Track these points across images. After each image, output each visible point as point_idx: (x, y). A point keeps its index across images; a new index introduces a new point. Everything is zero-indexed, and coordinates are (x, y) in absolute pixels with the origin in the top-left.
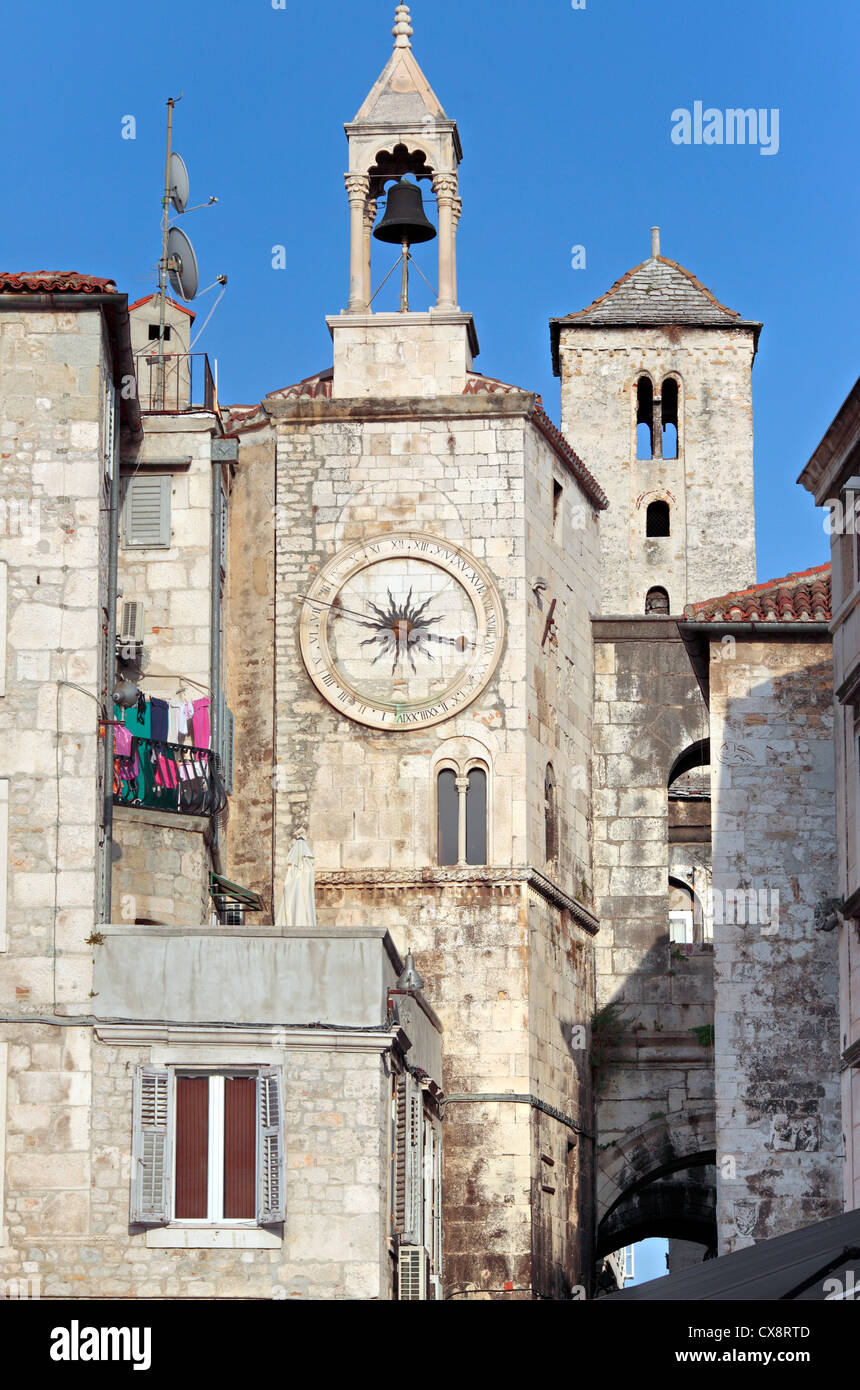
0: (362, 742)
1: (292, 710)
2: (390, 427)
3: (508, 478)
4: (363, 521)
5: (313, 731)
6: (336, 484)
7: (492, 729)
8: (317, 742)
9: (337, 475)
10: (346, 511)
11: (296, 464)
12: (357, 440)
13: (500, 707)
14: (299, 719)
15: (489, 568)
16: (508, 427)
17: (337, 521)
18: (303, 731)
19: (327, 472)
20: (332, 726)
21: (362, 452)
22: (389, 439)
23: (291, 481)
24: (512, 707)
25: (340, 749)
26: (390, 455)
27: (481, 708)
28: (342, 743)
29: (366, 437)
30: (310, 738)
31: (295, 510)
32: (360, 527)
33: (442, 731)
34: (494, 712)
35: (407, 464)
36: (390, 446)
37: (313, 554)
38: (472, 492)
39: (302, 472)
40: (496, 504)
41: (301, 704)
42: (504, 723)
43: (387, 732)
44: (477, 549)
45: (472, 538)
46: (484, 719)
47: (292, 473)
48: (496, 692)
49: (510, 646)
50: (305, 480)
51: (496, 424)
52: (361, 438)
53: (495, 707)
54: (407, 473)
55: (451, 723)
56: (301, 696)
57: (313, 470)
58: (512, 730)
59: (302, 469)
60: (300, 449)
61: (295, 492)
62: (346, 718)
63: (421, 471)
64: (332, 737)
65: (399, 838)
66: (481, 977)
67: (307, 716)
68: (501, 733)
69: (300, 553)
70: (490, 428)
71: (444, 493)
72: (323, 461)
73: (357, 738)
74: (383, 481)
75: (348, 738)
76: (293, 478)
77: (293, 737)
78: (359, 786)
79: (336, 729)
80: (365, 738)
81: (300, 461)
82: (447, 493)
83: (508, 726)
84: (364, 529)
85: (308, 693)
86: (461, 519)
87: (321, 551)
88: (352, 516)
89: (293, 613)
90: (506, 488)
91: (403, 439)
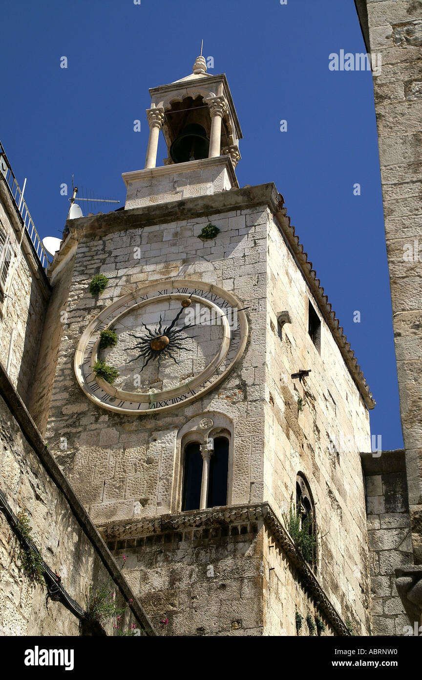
0: (119, 427)
1: (61, 412)
2: (164, 226)
3: (255, 240)
4: (136, 283)
5: (77, 424)
6: (117, 264)
7: (234, 403)
8: (80, 432)
9: (118, 260)
10: (124, 278)
11: (90, 258)
12: (138, 239)
13: (243, 386)
14: (65, 418)
15: (236, 296)
16: (255, 212)
17: (117, 285)
18: (67, 426)
19: (112, 259)
20: (93, 418)
21: (141, 243)
22: (162, 232)
23: (84, 269)
24: (254, 385)
25: (98, 434)
26: (162, 241)
27: (225, 389)
28: (101, 430)
29: (145, 234)
30: (74, 430)
31: (84, 284)
32: (134, 285)
33: (189, 411)
34: (237, 391)
35: (175, 245)
36: (163, 237)
37: (94, 309)
38: (225, 253)
39: (93, 262)
40: (244, 256)
41: (69, 406)
42: (245, 398)
43: (142, 417)
44: (227, 286)
45: (224, 279)
46: (227, 397)
47: (85, 264)
48: (239, 376)
49: (252, 342)
50: (95, 266)
51: (247, 211)
52: (140, 236)
53: (238, 387)
54: (174, 249)
55: (198, 404)
56: (69, 402)
57: (102, 259)
58: (251, 401)
59: (94, 260)
60: (94, 249)
61: (87, 274)
62: (106, 411)
63: (185, 247)
64: (94, 426)
65: (143, 497)
66: (214, 608)
67: (72, 416)
68: (242, 406)
69: (84, 309)
70: (241, 215)
71: (202, 257)
72: (110, 253)
73: (114, 425)
74: (155, 257)
75: (106, 425)
76: (86, 266)
77: (59, 432)
78: (111, 459)
79: (97, 420)
80: (121, 423)
81: (92, 256)
82: (204, 257)
83: (250, 398)
84: (137, 287)
85: (77, 398)
86: (215, 269)
87: (100, 306)
88: (127, 281)
89: (73, 347)
90: (253, 245)
91: (173, 231)
